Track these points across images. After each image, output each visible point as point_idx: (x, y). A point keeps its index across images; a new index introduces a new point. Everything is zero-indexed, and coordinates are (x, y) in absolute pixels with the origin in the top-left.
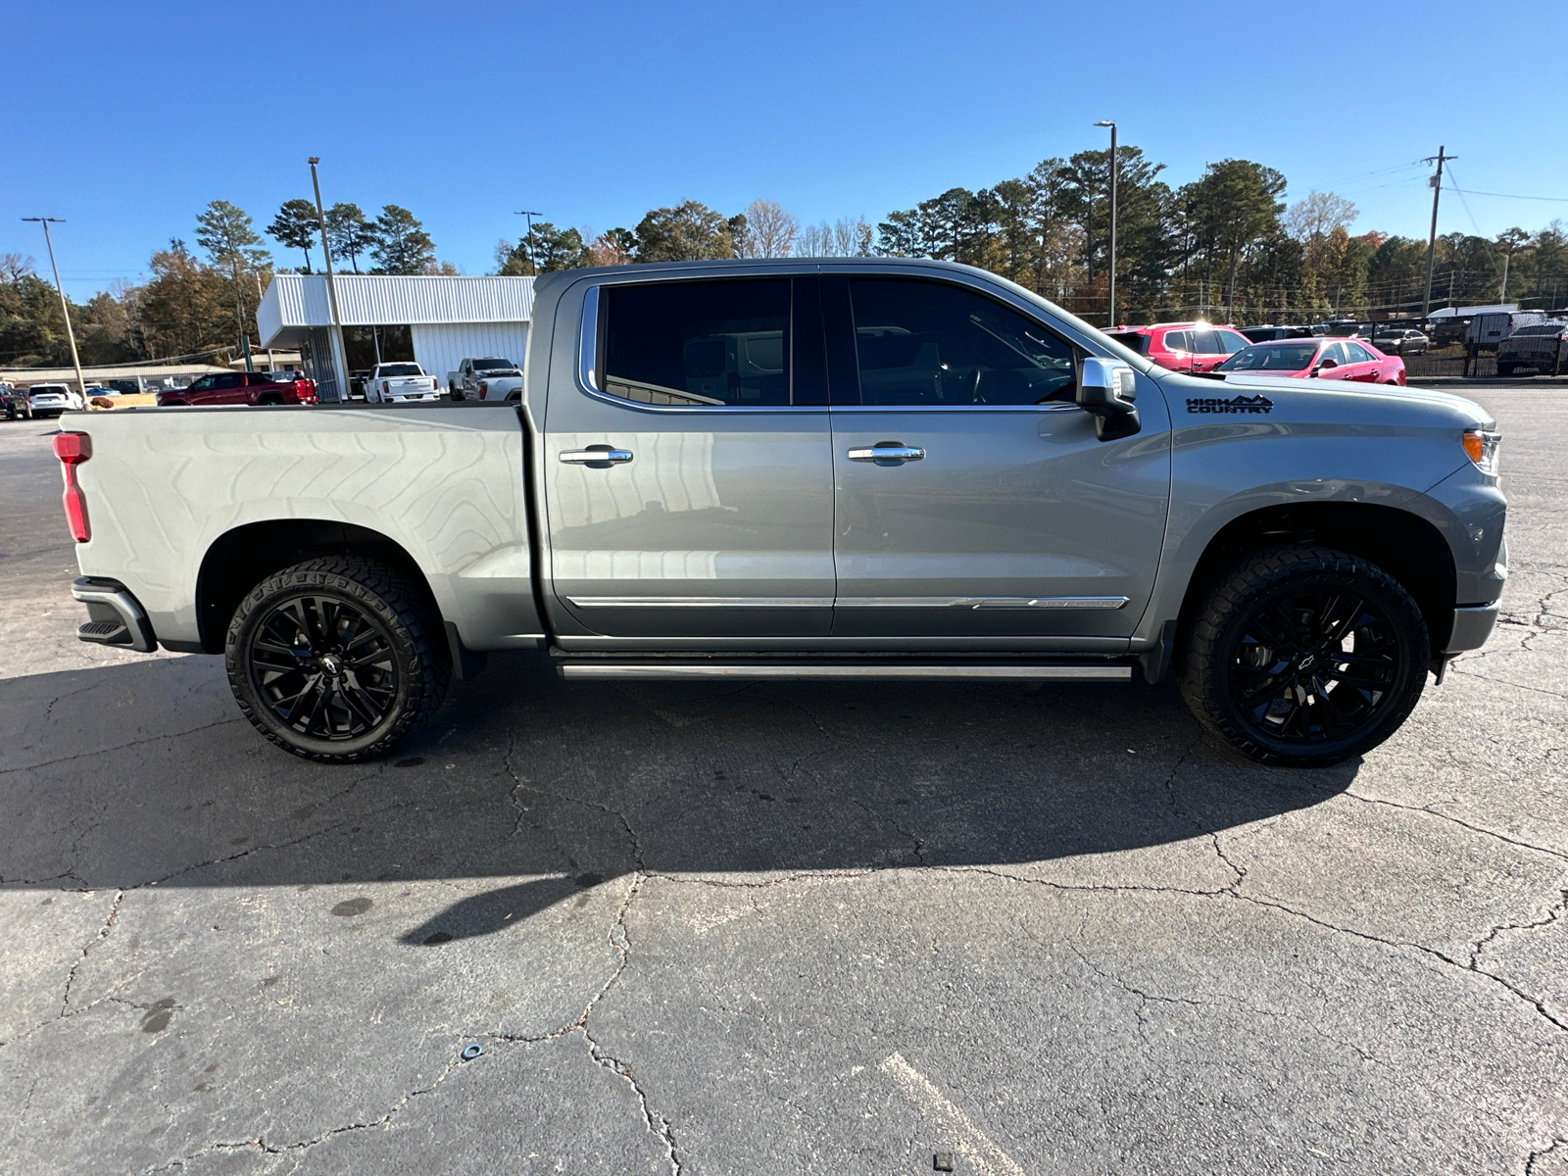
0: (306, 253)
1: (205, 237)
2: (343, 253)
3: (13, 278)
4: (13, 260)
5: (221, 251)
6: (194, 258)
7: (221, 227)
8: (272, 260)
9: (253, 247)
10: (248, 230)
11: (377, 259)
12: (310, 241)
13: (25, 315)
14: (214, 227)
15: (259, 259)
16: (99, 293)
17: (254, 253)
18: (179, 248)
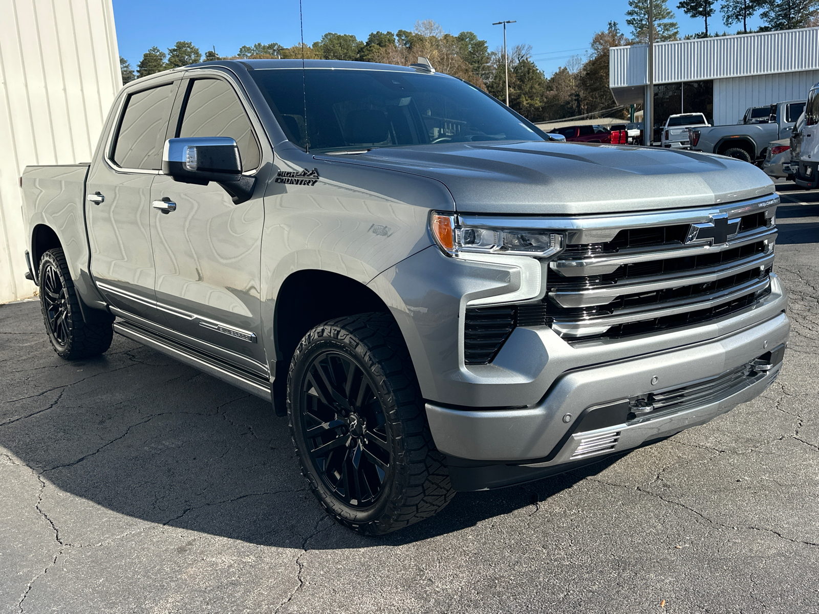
0: (706, 21)
1: (632, 18)
2: (737, 18)
3: (518, 62)
4: (520, 49)
5: (642, 27)
6: (622, 35)
7: (644, 8)
8: (678, 29)
9: (666, 21)
10: (663, 7)
11: (765, 19)
12: (711, 10)
13: (516, 88)
14: (640, 9)
15: (667, 30)
16: (560, 68)
17: (665, 25)
18: (613, 28)
